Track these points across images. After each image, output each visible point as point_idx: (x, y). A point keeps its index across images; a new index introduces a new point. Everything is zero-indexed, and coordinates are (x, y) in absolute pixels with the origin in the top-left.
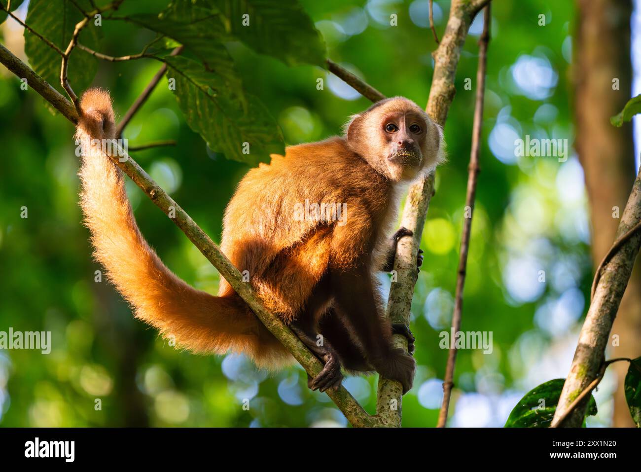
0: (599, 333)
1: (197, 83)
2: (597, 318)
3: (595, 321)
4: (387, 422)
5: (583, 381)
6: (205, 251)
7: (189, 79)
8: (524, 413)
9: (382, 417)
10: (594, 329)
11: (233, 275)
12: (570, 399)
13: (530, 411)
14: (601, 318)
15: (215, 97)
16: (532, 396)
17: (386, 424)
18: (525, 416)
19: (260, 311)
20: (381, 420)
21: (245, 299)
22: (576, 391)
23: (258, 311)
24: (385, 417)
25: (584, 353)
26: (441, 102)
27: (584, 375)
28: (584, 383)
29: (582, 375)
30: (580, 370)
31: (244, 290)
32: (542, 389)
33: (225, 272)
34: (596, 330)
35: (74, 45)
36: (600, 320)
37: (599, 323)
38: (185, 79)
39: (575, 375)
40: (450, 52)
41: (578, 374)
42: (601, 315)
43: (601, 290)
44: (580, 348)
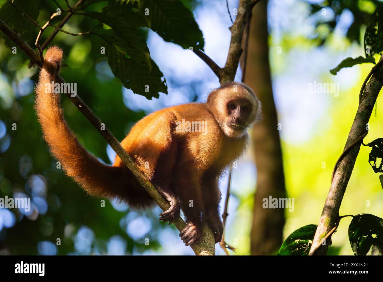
0: (336, 200)
1: (119, 50)
2: (335, 192)
3: (334, 193)
4: (208, 242)
5: (328, 228)
6: (108, 140)
7: (114, 48)
8: (291, 243)
9: (205, 239)
10: (334, 198)
11: (124, 155)
12: (320, 238)
13: (294, 242)
14: (337, 192)
15: (129, 59)
16: (296, 234)
17: (207, 243)
18: (291, 244)
19: (139, 176)
20: (205, 241)
21: (130, 169)
22: (324, 233)
23: (137, 176)
24: (207, 239)
25: (329, 211)
26: (235, 57)
27: (328, 224)
28: (328, 229)
29: (327, 224)
30: (326, 221)
31: (130, 164)
32: (302, 230)
33: (120, 153)
34: (335, 199)
35: (49, 25)
36: (337, 193)
37: (336, 195)
38: (112, 47)
39: (323, 224)
40: (239, 28)
41: (325, 223)
42: (337, 190)
43: (337, 176)
44: (326, 208)
